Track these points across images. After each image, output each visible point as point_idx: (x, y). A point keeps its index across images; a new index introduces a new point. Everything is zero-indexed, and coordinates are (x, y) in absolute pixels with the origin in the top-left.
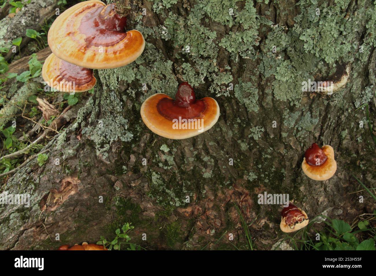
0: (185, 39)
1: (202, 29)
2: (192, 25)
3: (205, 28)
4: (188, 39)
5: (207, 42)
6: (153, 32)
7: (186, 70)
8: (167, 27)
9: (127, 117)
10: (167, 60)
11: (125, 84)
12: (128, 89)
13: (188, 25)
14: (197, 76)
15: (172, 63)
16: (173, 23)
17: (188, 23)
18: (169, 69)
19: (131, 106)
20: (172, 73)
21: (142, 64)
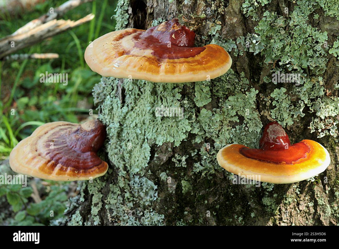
0: (284, 48)
1: (309, 29)
2: (295, 26)
3: (313, 28)
4: (288, 47)
5: (315, 48)
6: (236, 47)
7: (277, 101)
8: (259, 35)
9: (162, 211)
10: (251, 87)
11: (170, 149)
12: (173, 156)
13: (289, 26)
14: (293, 107)
15: (257, 92)
16: (268, 28)
17: (290, 25)
18: (253, 103)
19: (175, 186)
20: (255, 110)
21: (205, 107)
